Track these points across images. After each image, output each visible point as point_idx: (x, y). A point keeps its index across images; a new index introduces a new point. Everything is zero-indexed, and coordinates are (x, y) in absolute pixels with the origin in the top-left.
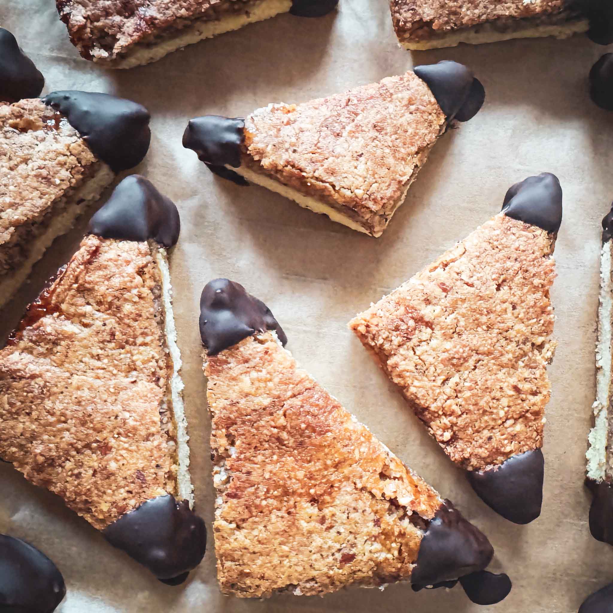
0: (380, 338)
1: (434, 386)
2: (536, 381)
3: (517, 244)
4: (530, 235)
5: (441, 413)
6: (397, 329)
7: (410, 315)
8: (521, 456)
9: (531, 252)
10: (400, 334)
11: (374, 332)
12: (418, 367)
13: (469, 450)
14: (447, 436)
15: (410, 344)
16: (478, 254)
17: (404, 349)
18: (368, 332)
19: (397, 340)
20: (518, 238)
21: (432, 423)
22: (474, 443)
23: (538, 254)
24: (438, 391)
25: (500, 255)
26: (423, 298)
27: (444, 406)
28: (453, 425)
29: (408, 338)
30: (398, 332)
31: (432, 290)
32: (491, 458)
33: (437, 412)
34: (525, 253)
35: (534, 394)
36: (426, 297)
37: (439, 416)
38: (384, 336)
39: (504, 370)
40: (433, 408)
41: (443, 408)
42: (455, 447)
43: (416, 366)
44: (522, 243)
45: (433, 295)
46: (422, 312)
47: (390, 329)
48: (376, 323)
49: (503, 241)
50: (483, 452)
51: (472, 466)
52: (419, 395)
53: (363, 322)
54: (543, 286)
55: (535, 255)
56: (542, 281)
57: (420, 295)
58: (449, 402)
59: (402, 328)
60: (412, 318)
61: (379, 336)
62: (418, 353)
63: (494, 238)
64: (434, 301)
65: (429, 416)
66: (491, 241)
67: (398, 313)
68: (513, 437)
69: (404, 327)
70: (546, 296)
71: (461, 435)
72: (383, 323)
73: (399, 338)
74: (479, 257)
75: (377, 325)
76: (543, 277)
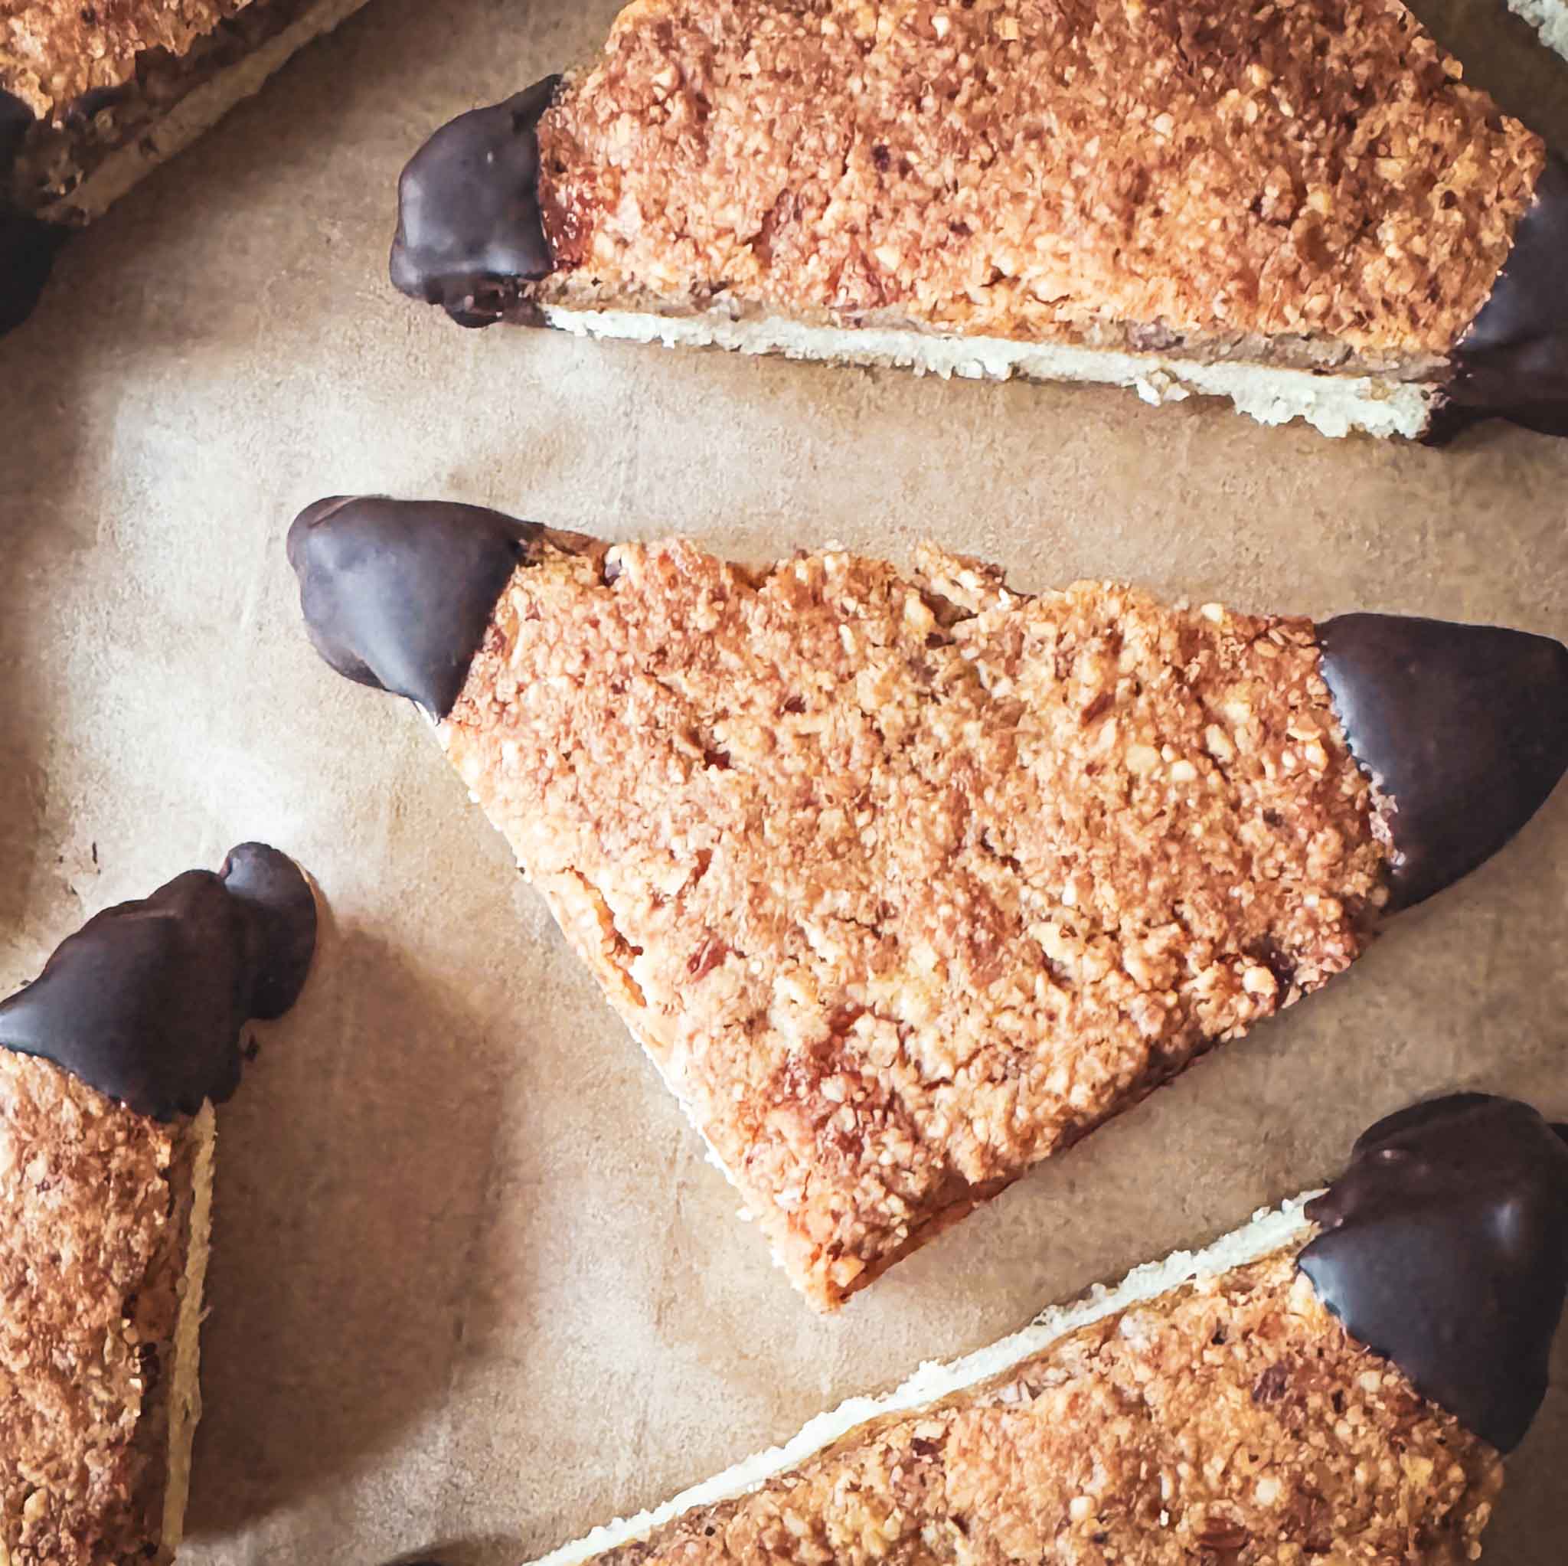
0: (882, 1208)
1: (1071, 1018)
2: (1070, 638)
3: (562, 684)
4: (527, 631)
5: (1171, 999)
6: (850, 1144)
7: (802, 1090)
8: (1343, 706)
9: (591, 633)
10: (872, 1134)
11: (861, 1229)
12: (998, 1071)
13: (1312, 900)
14: (1256, 979)
15: (911, 1095)
16: (589, 826)
17: (931, 1120)
18: (857, 1249)
19: (894, 1148)
20: (535, 676)
21: (1207, 1029)
22: (1286, 880)
23: (599, 607)
24: (1089, 1005)
25: (597, 746)
26: (743, 1039)
27: (1147, 986)
28: (1217, 955)
29: (889, 1107)
30: (866, 1141)
31: (714, 1006)
32: (1348, 822)
33: (1169, 1012)
34: (594, 655)
35: (1115, 644)
36: (737, 1030)
37: (1184, 1004)
38: (878, 1191)
39: (1025, 756)
40: (1150, 1027)
41: (1155, 989)
42: (1299, 949)
43: (991, 1079)
44: (556, 664)
45: (733, 1003)
46: (796, 1047)
47: (853, 1169)
48: (828, 1221)
49: (547, 733)
50: (1323, 847)
51: (1369, 890)
52: (1103, 1075)
53: (821, 1266)
54: (718, 595)
55: (602, 618)
56: (703, 597)
57: (729, 1050)
58: (1132, 966)
59: (850, 1125)
60: (814, 1085)
61: (873, 1209)
62: (946, 1071)
63: (532, 762)
64: (756, 1001)
65: (1178, 1040)
66: (543, 776)
67: (792, 1133)
68: (1272, 733)
69: (847, 1120)
70: (756, 584)
71: (1255, 928)
72: (827, 1194)
73: (886, 1138)
74: (598, 825)
75: (836, 1216)
76: (688, 592)
